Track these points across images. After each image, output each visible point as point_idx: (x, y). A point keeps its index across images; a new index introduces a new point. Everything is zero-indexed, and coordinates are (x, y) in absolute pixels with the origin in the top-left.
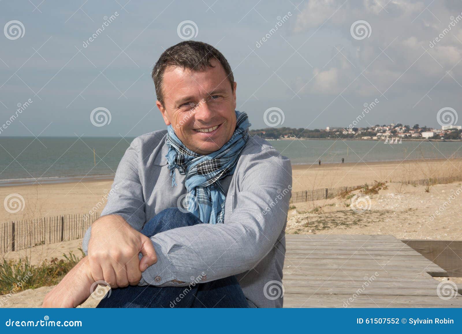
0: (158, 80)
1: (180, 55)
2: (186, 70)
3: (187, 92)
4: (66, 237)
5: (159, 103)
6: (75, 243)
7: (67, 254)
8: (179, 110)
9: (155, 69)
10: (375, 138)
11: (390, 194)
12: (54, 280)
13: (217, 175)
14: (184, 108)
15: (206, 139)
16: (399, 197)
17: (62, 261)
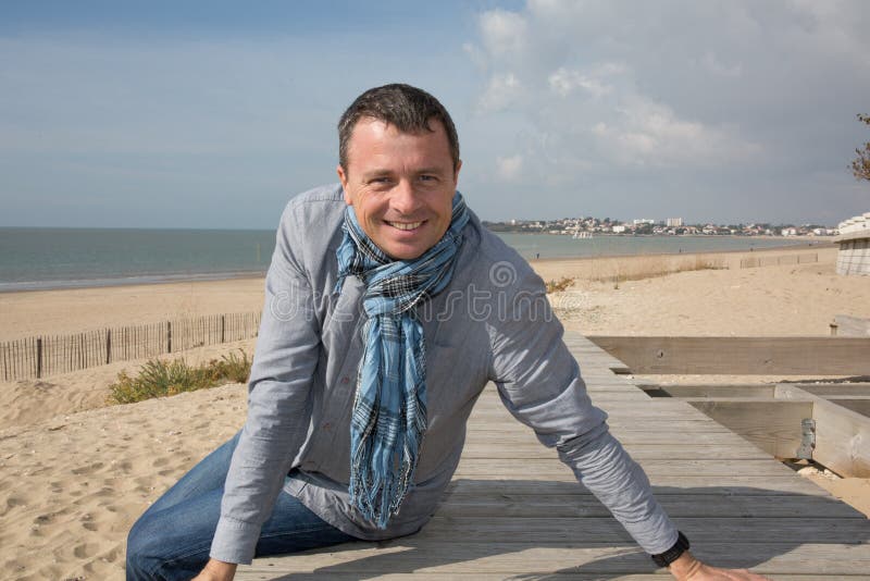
0: (345, 134)
1: (384, 104)
2: (389, 128)
3: (383, 162)
4: (227, 336)
5: (341, 170)
6: (236, 344)
7: (227, 355)
8: (368, 188)
9: (345, 117)
10: (563, 232)
11: (577, 291)
12: (214, 383)
13: (413, 300)
14: (376, 185)
15: (402, 240)
16: (586, 294)
17: (222, 363)
